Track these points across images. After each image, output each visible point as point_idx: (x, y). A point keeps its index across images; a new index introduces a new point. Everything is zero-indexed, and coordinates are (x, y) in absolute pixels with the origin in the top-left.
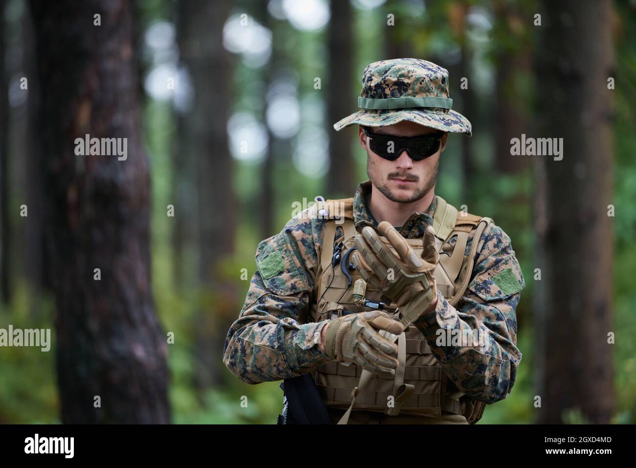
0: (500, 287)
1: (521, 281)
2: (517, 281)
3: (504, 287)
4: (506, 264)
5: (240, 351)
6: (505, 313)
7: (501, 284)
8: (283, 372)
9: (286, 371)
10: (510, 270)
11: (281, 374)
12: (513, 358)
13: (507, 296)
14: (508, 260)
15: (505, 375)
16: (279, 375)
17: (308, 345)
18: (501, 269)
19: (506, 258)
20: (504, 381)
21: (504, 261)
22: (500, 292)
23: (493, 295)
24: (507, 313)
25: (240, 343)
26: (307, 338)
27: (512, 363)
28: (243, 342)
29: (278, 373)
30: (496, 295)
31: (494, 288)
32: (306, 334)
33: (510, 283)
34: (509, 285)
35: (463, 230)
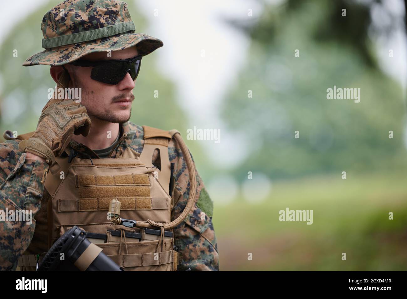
35: (161, 143)
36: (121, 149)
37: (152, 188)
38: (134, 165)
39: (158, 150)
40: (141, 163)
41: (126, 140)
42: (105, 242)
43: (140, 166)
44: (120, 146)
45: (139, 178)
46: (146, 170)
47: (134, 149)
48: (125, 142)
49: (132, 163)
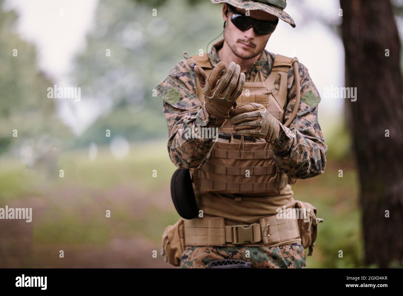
0: (307, 103)
1: (319, 97)
2: (317, 97)
3: (310, 103)
4: (308, 88)
5: (178, 156)
6: (312, 121)
7: (307, 102)
8: (204, 147)
9: (205, 146)
10: (310, 92)
11: (204, 149)
12: (321, 148)
13: (312, 108)
14: (308, 85)
15: (318, 157)
16: (203, 151)
17: (206, 121)
18: (305, 92)
19: (307, 84)
20: (318, 161)
21: (306, 87)
22: (307, 107)
23: (303, 110)
24: (313, 121)
25: (175, 151)
26: (203, 118)
27: (321, 151)
28: (176, 150)
29: (203, 150)
30: (305, 110)
31: (303, 106)
32: (201, 117)
33: (312, 100)
34: (312, 101)
35: (283, 70)
36: (253, 73)
37: (269, 105)
38: (258, 88)
39: (280, 75)
40: (264, 86)
41: (257, 67)
42: (230, 142)
43: (264, 89)
44: (253, 71)
45: (260, 98)
46: (266, 92)
47: (264, 73)
48: (256, 68)
49: (257, 86)
